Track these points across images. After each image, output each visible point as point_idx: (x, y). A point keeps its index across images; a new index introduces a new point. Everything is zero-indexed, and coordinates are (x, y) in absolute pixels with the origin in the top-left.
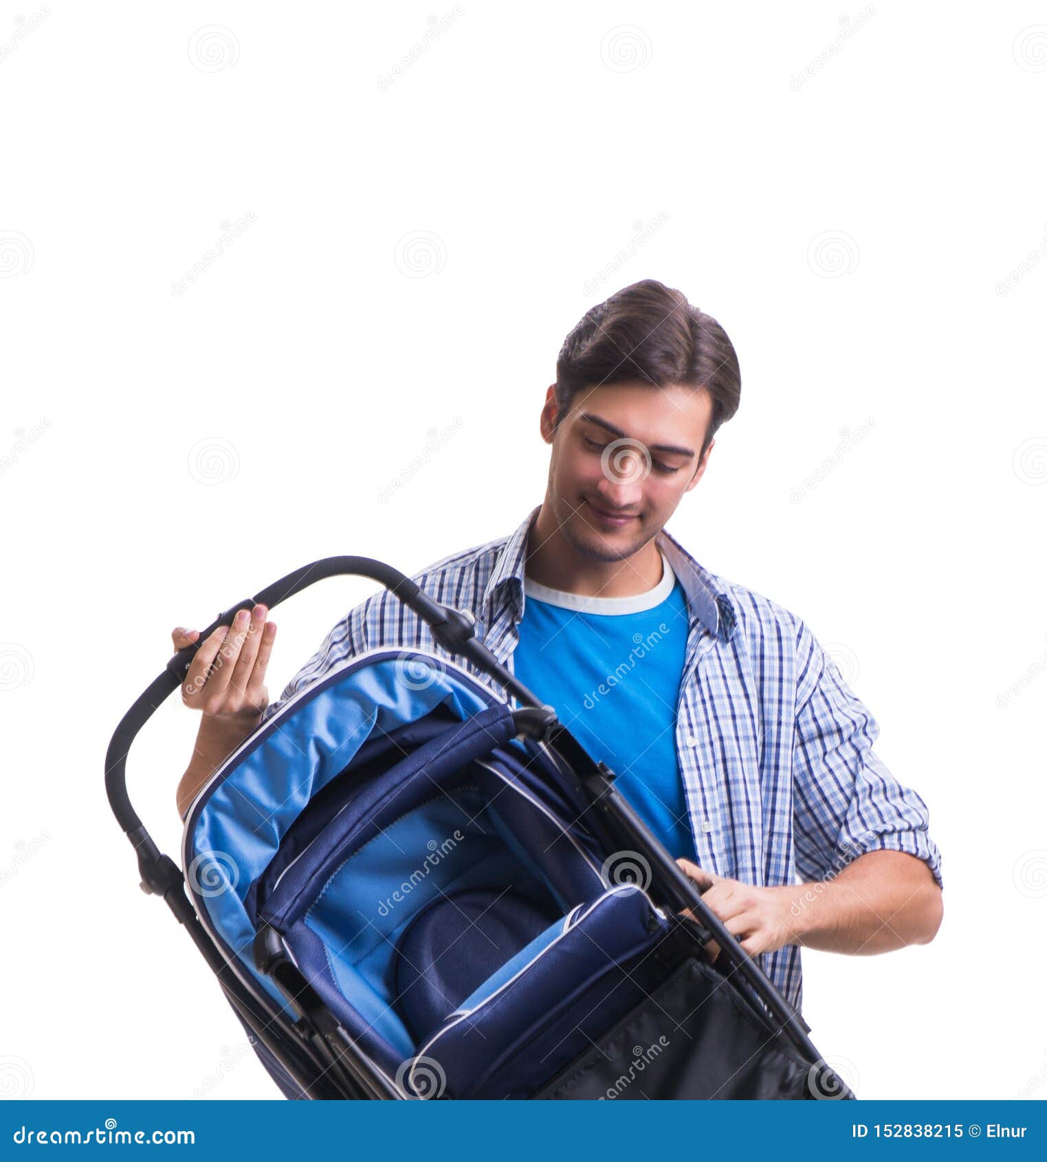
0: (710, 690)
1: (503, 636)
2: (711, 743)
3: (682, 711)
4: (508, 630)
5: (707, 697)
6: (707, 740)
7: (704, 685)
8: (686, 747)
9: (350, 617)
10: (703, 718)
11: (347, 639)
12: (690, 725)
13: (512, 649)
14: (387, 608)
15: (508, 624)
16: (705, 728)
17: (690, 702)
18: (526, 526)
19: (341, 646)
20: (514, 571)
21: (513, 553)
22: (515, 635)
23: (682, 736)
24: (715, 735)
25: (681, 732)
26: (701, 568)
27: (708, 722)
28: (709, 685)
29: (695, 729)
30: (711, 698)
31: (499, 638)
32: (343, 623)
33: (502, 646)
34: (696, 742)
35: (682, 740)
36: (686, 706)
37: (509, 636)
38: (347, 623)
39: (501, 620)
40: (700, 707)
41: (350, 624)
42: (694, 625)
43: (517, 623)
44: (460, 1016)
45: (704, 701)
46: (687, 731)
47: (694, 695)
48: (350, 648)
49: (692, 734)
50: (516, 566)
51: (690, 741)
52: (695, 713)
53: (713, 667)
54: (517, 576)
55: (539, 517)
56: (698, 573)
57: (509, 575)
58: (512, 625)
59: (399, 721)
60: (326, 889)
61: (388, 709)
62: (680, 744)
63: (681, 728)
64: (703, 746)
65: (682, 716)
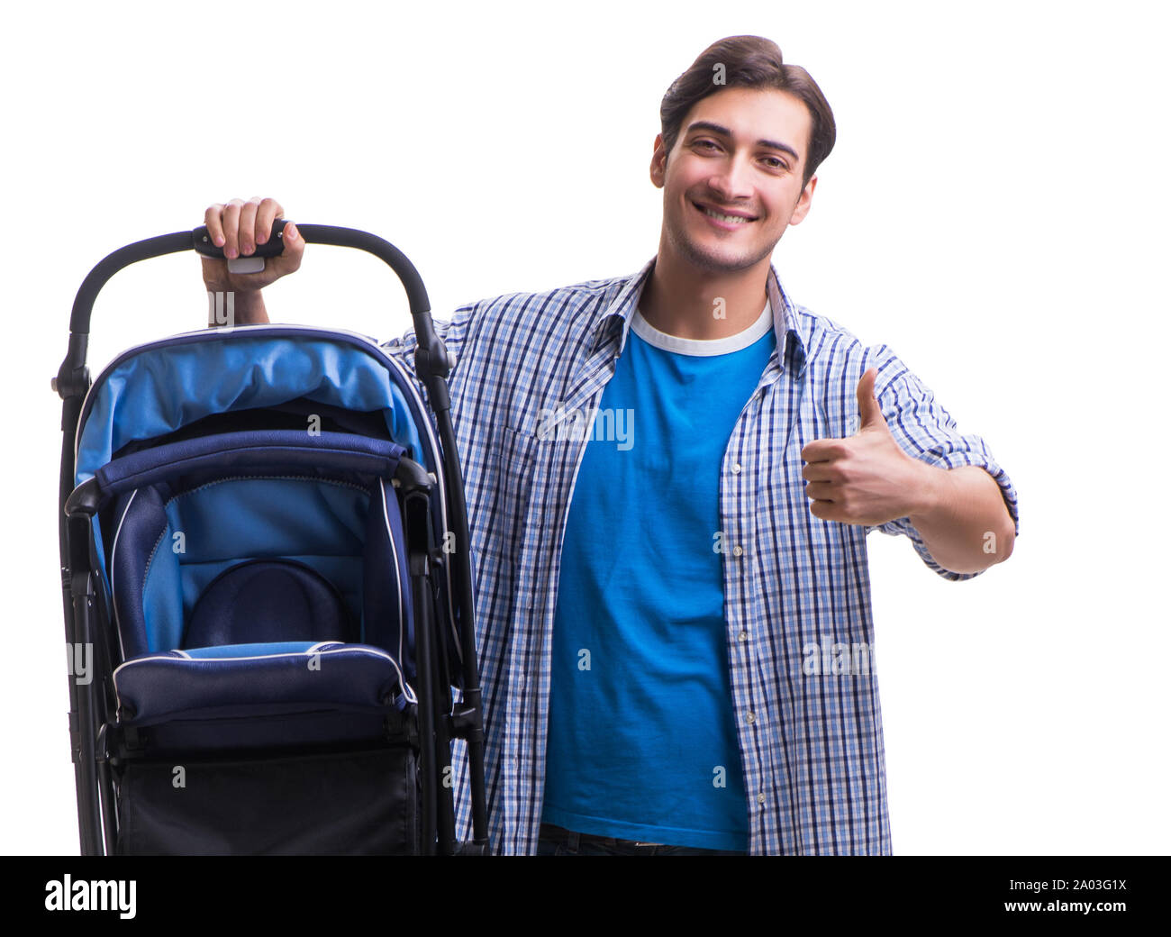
1: (601, 367)
2: (757, 472)
3: (735, 439)
4: (607, 362)
5: (765, 428)
6: (753, 468)
7: (764, 417)
8: (730, 474)
9: (476, 307)
10: (753, 448)
11: (466, 325)
12: (740, 454)
13: (605, 382)
14: (509, 309)
15: (608, 356)
16: (754, 457)
17: (746, 431)
19: (457, 329)
20: (619, 308)
22: (612, 369)
23: (728, 463)
24: (764, 464)
25: (729, 458)
26: (788, 306)
27: (758, 452)
28: (772, 419)
29: (744, 457)
31: (597, 367)
32: (469, 309)
33: (597, 377)
34: (742, 470)
35: (728, 466)
36: (741, 435)
37: (606, 368)
38: (472, 312)
39: (603, 351)
40: (754, 436)
41: (474, 314)
42: (772, 359)
43: (616, 357)
45: (759, 432)
46: (735, 458)
47: (753, 425)
48: (464, 335)
49: (739, 462)
50: (624, 304)
51: (736, 468)
52: (748, 442)
53: (781, 400)
54: (621, 314)
57: (613, 312)
58: (612, 358)
59: (340, 401)
60: (203, 489)
61: (333, 385)
62: (725, 470)
63: (729, 455)
64: (748, 474)
65: (733, 443)
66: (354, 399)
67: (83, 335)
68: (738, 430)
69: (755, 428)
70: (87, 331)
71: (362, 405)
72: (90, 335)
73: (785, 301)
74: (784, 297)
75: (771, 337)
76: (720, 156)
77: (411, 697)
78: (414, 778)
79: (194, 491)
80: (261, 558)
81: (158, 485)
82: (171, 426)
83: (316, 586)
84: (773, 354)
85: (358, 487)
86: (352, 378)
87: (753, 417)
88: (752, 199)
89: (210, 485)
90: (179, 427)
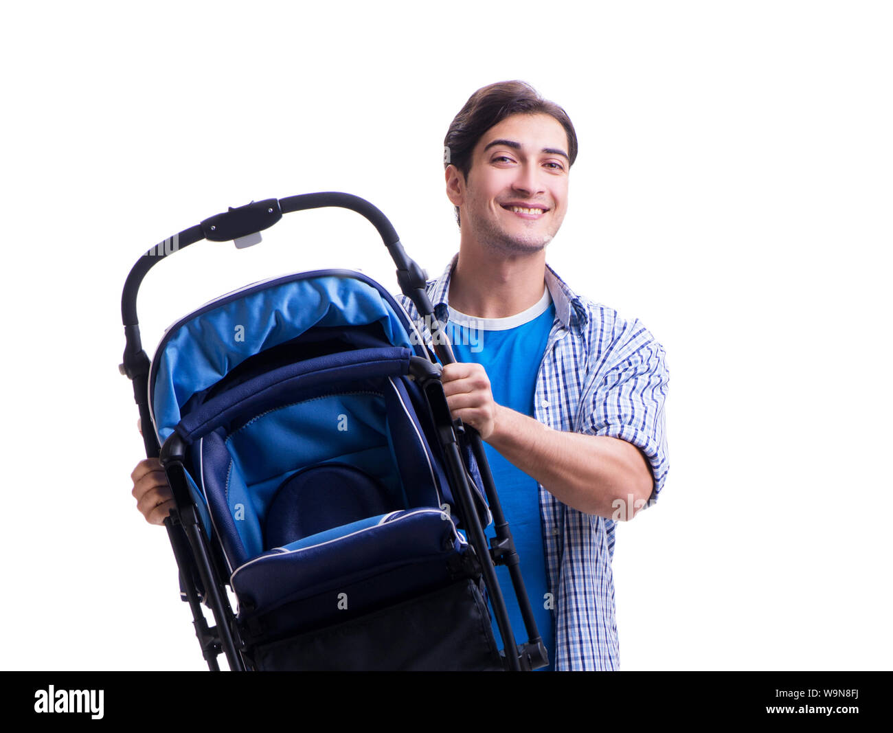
0: (563, 366)
2: (560, 406)
3: (540, 382)
5: (560, 372)
6: (557, 403)
7: (559, 364)
8: (541, 408)
10: (555, 387)
12: (546, 392)
16: (557, 394)
17: (547, 375)
18: (450, 267)
20: (442, 299)
21: (440, 287)
23: (538, 399)
24: (563, 400)
25: (538, 396)
26: (564, 283)
27: (559, 390)
28: (563, 363)
29: (549, 395)
30: (563, 372)
34: (549, 404)
35: (538, 402)
36: (544, 378)
40: (554, 379)
42: (555, 323)
44: (281, 551)
45: (557, 375)
46: (543, 396)
47: (551, 370)
49: (546, 399)
50: (443, 295)
51: (544, 404)
52: (550, 383)
53: (568, 350)
54: (444, 302)
55: (459, 260)
56: (562, 287)
57: (438, 302)
59: (345, 320)
60: (250, 424)
61: (338, 308)
62: (536, 405)
63: (538, 394)
64: (554, 407)
65: (539, 384)
66: (357, 317)
67: (136, 326)
68: (541, 375)
69: (554, 373)
70: (136, 322)
71: (364, 319)
72: (139, 325)
73: (561, 280)
74: (559, 278)
75: (552, 309)
76: (514, 167)
77: (463, 540)
78: (482, 600)
79: (244, 427)
80: (308, 466)
81: (217, 430)
82: (220, 373)
83: (357, 477)
84: (555, 320)
85: (370, 392)
86: (352, 300)
87: (550, 364)
88: (545, 194)
89: (255, 419)
90: (226, 372)
